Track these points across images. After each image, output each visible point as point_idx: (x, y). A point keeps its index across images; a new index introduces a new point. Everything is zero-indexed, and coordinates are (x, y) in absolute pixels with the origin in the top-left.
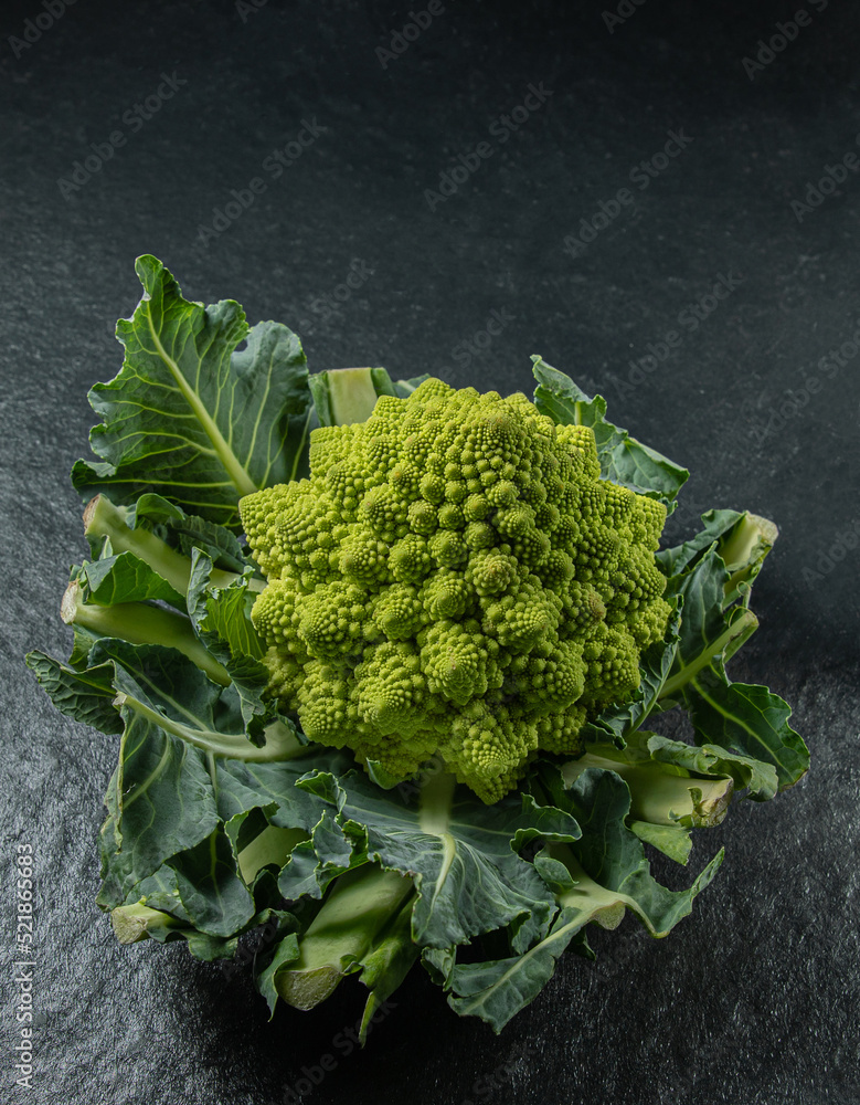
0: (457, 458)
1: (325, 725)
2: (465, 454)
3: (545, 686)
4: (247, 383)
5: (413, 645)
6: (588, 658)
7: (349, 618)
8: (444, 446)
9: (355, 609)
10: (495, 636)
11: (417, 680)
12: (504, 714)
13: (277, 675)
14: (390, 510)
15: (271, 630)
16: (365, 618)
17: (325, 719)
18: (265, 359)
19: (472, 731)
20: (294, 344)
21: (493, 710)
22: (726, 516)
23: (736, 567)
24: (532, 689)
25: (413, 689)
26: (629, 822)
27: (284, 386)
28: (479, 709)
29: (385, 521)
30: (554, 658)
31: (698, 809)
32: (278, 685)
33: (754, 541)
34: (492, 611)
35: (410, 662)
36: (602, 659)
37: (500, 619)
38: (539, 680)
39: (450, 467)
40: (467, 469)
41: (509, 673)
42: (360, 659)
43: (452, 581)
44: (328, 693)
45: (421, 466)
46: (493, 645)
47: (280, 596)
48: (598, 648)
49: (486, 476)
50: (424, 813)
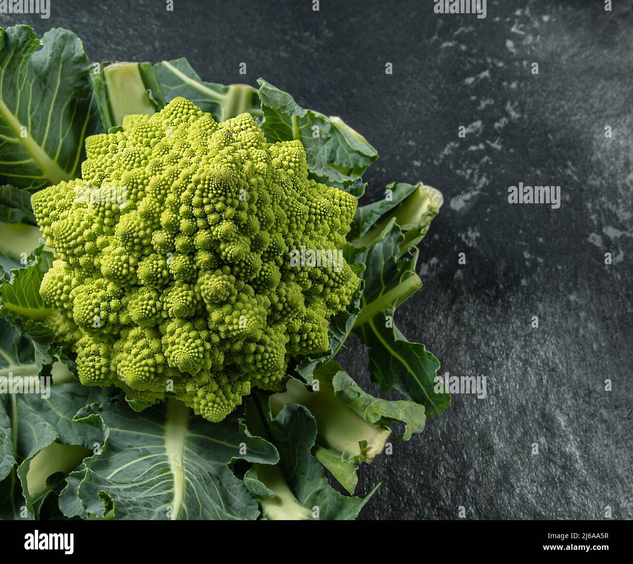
0: (189, 202)
1: (95, 376)
2: (196, 200)
3: (255, 363)
4: (43, 79)
5: (157, 333)
6: (289, 332)
7: (109, 310)
8: (179, 191)
9: (113, 303)
10: (217, 332)
11: (159, 358)
12: (224, 381)
13: (61, 330)
14: (137, 237)
15: (55, 303)
16: (122, 309)
17: (94, 372)
18: (56, 59)
19: (200, 393)
20: (79, 47)
21: (216, 379)
22: (404, 188)
23: (409, 227)
24: (245, 364)
25: (156, 365)
26: (314, 451)
27: (71, 79)
28: (206, 378)
29: (134, 244)
30: (262, 342)
31: (364, 453)
32: (63, 335)
33: (424, 209)
34: (215, 316)
35: (154, 345)
36: (300, 333)
37: (221, 322)
38: (250, 359)
39: (183, 209)
40: (197, 212)
41: (228, 354)
42: (118, 337)
43: (184, 293)
44: (96, 353)
45: (162, 202)
46: (216, 339)
47: (61, 279)
48: (297, 325)
49: (212, 217)
50: (168, 427)
